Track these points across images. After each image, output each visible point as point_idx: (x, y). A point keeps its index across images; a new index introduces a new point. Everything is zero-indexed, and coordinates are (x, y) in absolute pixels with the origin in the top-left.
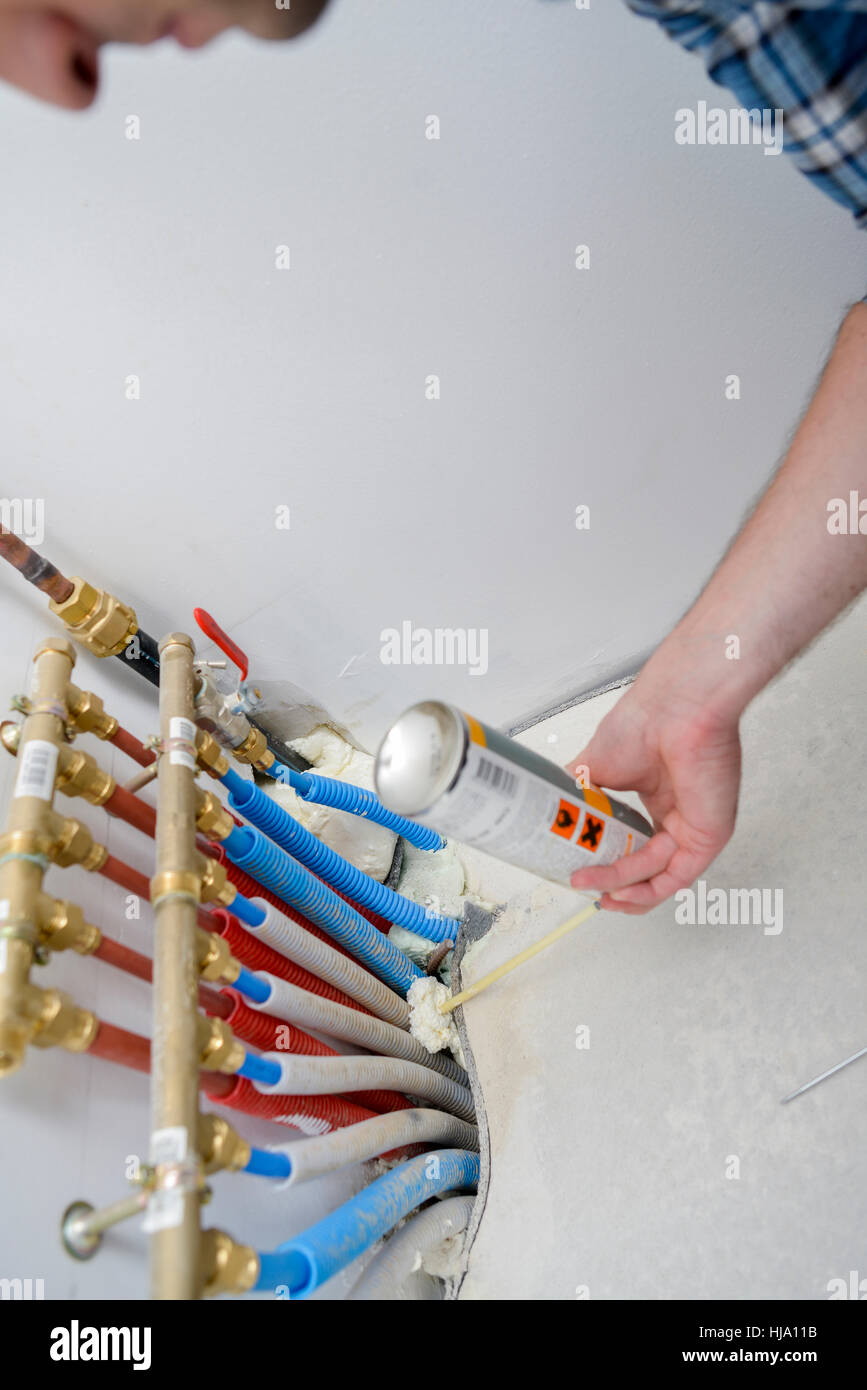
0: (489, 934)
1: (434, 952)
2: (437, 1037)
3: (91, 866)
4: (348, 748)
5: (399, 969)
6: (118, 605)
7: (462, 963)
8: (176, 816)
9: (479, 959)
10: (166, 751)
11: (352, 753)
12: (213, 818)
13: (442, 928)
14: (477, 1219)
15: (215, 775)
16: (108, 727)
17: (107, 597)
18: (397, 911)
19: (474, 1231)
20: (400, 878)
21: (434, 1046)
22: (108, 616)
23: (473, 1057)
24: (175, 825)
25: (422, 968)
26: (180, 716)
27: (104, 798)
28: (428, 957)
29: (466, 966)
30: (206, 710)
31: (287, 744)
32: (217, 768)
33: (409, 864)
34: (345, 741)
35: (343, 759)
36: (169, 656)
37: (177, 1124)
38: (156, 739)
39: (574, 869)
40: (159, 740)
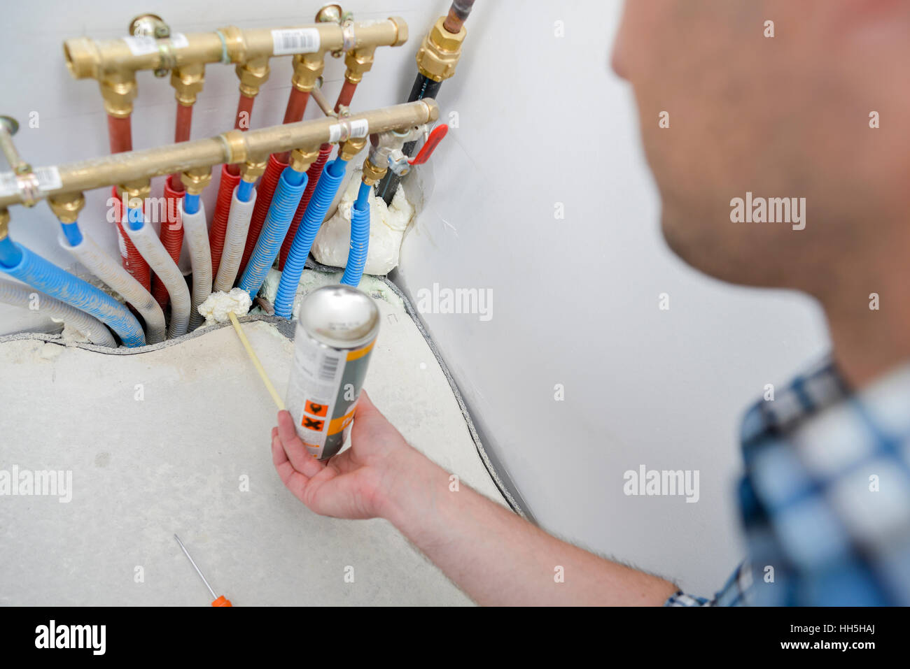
0: (282, 337)
1: (268, 302)
2: (208, 313)
3: (242, 89)
4: (403, 228)
5: (252, 281)
6: (450, 66)
7: (260, 322)
8: (288, 137)
9: (266, 331)
10: (340, 121)
11: (400, 231)
12: (301, 160)
13: (284, 306)
14: (98, 350)
15: (340, 153)
16: (354, 77)
17: (456, 57)
18: (288, 276)
19: (91, 349)
20: (320, 272)
21: (202, 310)
22: (441, 60)
23: (200, 335)
24: (281, 139)
25: (259, 294)
26: (369, 125)
27: (297, 86)
28: (265, 299)
29: (259, 325)
30: (384, 139)
31: (400, 186)
32: (344, 154)
33: (331, 277)
34: (408, 225)
35: (394, 225)
36: (419, 107)
37: (63, 182)
38: (346, 113)
39: (291, 412)
40: (346, 115)
